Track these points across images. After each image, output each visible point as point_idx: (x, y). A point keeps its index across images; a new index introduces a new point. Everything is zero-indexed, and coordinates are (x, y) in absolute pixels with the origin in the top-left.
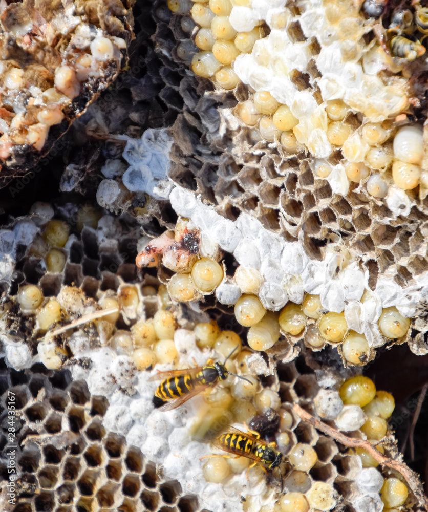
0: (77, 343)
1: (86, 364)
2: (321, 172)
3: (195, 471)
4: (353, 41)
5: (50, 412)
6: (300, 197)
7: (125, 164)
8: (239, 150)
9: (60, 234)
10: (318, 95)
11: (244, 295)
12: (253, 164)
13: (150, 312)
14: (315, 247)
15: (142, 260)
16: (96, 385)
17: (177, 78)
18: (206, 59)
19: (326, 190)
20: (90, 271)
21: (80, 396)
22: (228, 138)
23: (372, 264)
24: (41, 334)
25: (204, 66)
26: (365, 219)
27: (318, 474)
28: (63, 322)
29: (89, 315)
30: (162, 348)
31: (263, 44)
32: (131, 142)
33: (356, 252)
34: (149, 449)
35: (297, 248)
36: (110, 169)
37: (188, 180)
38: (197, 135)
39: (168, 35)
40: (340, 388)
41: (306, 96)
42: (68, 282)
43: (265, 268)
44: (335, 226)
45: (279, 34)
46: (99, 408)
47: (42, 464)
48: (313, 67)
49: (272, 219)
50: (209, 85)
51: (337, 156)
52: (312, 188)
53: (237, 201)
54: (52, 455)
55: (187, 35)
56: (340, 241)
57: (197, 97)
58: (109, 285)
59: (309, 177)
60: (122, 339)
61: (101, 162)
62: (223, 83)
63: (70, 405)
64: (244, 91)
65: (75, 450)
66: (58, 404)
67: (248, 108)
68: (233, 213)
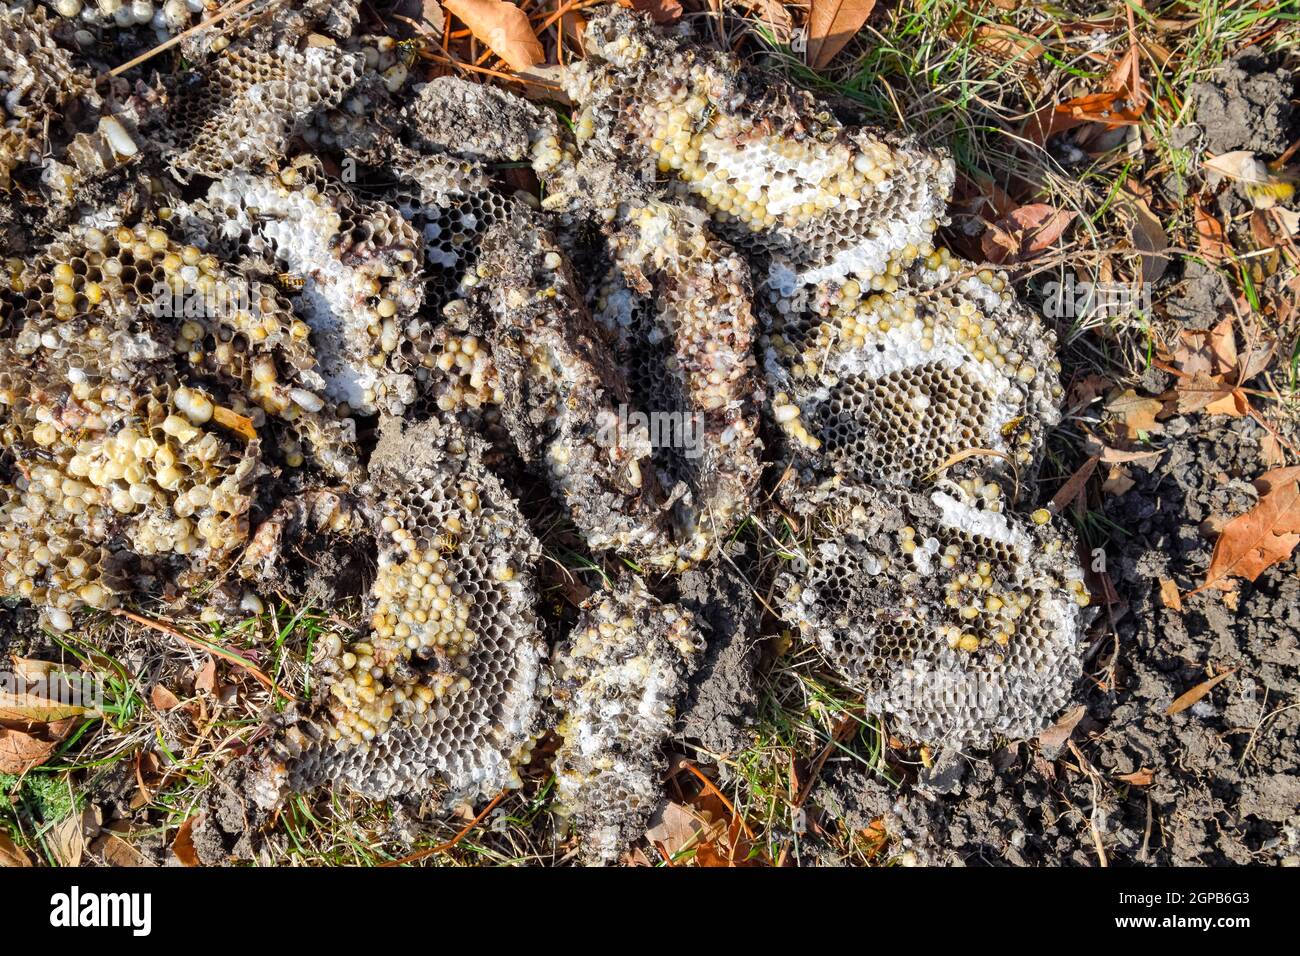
0: (832, 366)
1: (845, 368)
2: (843, 211)
3: (921, 355)
4: (806, 155)
5: (851, 398)
6: (843, 226)
7: (778, 291)
8: (801, 238)
9: (778, 340)
10: (811, 186)
11: (871, 281)
12: (812, 237)
13: (838, 325)
14: (867, 235)
15: (824, 312)
16: (855, 370)
17: (751, 241)
18: (753, 223)
19: (849, 213)
20: (802, 338)
21: (850, 380)
22: (792, 237)
23: (895, 216)
24: (817, 377)
25: (756, 226)
26: (875, 205)
27: (955, 303)
28: (819, 365)
29: (825, 352)
30: (859, 330)
31: (771, 193)
32: (769, 281)
33: (885, 219)
34: (898, 367)
35: (865, 243)
36: (773, 298)
37: (800, 268)
38: (781, 250)
39: (729, 231)
40: (927, 268)
41: (807, 192)
42: (802, 351)
43: (867, 263)
44: (867, 220)
45: (774, 184)
46: (862, 377)
47: (868, 417)
48: (798, 179)
49: (843, 244)
50: (765, 229)
51: (842, 197)
52: (843, 217)
53: (823, 252)
54: (867, 410)
55: (737, 223)
56: (875, 223)
57: (765, 238)
58: (814, 335)
59: (837, 215)
60: (843, 346)
61: (767, 300)
62: (770, 223)
63: (852, 387)
64: (781, 217)
65: (871, 399)
66: (848, 392)
67: (788, 220)
68: (829, 259)
